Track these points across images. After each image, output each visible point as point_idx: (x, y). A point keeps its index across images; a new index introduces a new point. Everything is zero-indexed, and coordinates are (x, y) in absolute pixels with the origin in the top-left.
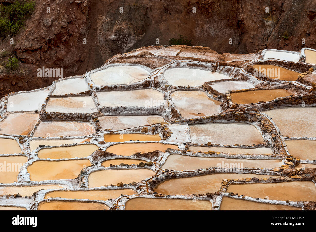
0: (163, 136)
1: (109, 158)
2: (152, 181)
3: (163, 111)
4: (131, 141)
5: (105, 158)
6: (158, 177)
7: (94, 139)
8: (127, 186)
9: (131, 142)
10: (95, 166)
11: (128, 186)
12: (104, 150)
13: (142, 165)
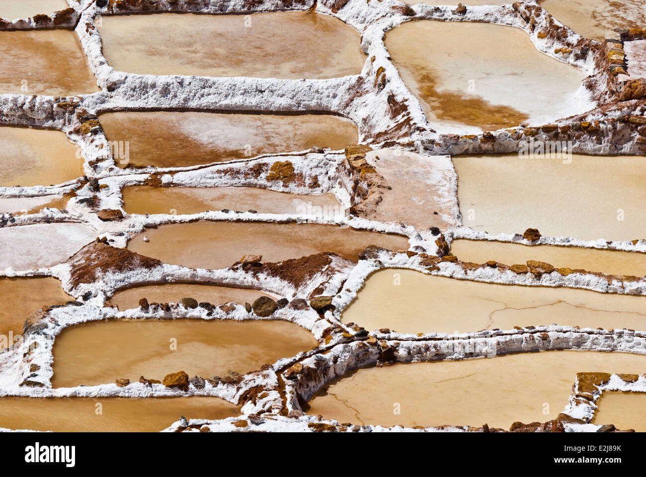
0: (352, 199)
1: (139, 275)
2: (302, 372)
3: (355, 102)
4: (226, 211)
5: (120, 276)
6: (327, 356)
7: (81, 201)
8: (203, 386)
9: (224, 216)
10: (81, 304)
11: (208, 386)
12: (120, 243)
13: (265, 307)
